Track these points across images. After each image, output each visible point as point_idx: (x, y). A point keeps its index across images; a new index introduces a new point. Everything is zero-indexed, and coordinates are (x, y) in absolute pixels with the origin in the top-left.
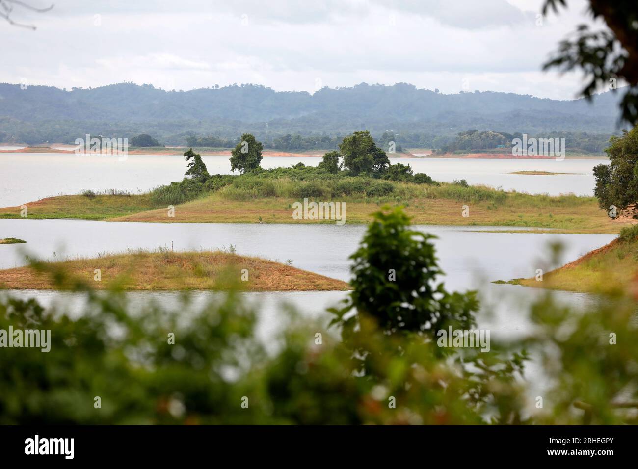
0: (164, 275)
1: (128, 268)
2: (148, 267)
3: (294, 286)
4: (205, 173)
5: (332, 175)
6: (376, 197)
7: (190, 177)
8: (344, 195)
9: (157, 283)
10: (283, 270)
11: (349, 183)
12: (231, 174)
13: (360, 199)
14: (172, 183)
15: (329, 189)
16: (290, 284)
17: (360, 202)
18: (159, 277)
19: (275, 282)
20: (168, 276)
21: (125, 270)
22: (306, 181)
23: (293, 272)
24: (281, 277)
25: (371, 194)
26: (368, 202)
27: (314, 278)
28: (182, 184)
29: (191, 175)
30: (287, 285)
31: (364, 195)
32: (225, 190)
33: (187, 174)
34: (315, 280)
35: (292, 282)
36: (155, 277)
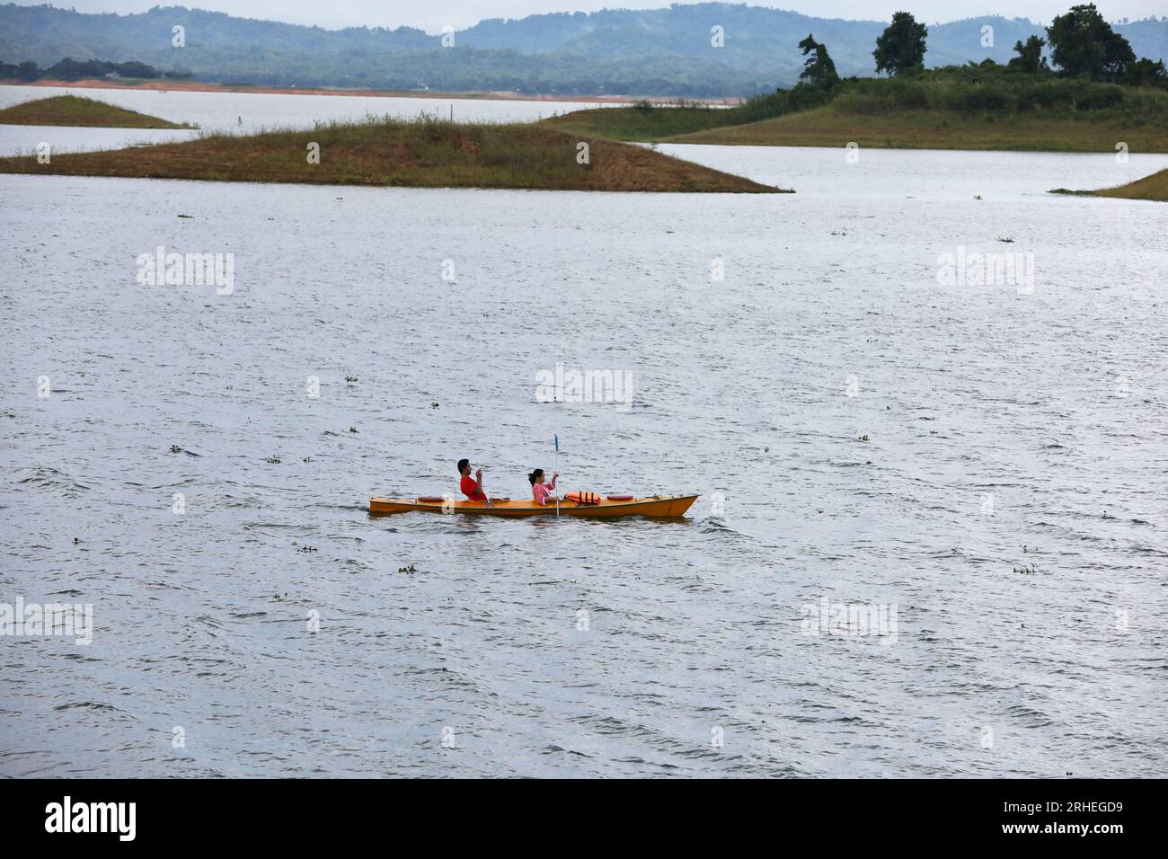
0: (420, 161)
1: (357, 147)
2: (392, 146)
3: (647, 184)
4: (831, 74)
5: (1026, 75)
6: (1091, 110)
7: (808, 80)
8: (1038, 107)
9: (404, 173)
10: (637, 157)
11: (1050, 87)
12: (876, 76)
13: (1064, 113)
14: (778, 90)
15: (1015, 97)
16: (641, 180)
17: (1064, 118)
18: (411, 163)
19: (616, 177)
20: (428, 162)
21: (351, 151)
22: (980, 83)
23: (654, 161)
24: (629, 169)
25: (1083, 106)
26: (1077, 118)
27: (688, 171)
28: (793, 92)
29: (809, 77)
30: (635, 182)
31: (1073, 107)
32: (843, 97)
33: (802, 76)
34: (688, 175)
35: (645, 176)
36: (402, 163)
